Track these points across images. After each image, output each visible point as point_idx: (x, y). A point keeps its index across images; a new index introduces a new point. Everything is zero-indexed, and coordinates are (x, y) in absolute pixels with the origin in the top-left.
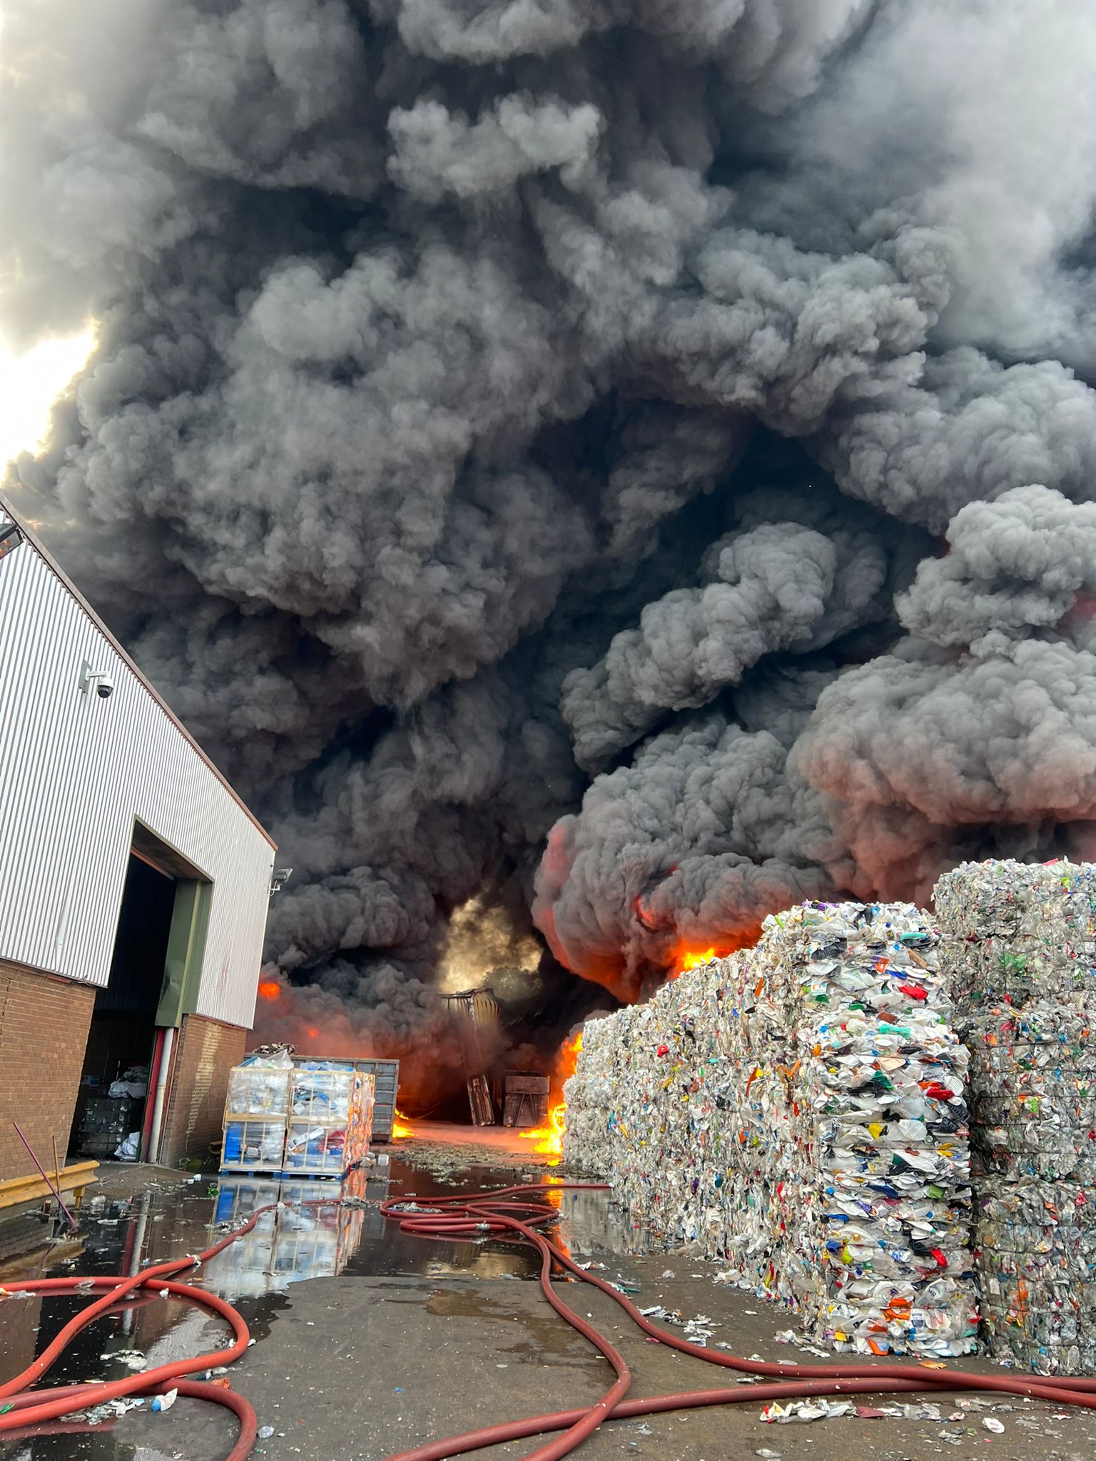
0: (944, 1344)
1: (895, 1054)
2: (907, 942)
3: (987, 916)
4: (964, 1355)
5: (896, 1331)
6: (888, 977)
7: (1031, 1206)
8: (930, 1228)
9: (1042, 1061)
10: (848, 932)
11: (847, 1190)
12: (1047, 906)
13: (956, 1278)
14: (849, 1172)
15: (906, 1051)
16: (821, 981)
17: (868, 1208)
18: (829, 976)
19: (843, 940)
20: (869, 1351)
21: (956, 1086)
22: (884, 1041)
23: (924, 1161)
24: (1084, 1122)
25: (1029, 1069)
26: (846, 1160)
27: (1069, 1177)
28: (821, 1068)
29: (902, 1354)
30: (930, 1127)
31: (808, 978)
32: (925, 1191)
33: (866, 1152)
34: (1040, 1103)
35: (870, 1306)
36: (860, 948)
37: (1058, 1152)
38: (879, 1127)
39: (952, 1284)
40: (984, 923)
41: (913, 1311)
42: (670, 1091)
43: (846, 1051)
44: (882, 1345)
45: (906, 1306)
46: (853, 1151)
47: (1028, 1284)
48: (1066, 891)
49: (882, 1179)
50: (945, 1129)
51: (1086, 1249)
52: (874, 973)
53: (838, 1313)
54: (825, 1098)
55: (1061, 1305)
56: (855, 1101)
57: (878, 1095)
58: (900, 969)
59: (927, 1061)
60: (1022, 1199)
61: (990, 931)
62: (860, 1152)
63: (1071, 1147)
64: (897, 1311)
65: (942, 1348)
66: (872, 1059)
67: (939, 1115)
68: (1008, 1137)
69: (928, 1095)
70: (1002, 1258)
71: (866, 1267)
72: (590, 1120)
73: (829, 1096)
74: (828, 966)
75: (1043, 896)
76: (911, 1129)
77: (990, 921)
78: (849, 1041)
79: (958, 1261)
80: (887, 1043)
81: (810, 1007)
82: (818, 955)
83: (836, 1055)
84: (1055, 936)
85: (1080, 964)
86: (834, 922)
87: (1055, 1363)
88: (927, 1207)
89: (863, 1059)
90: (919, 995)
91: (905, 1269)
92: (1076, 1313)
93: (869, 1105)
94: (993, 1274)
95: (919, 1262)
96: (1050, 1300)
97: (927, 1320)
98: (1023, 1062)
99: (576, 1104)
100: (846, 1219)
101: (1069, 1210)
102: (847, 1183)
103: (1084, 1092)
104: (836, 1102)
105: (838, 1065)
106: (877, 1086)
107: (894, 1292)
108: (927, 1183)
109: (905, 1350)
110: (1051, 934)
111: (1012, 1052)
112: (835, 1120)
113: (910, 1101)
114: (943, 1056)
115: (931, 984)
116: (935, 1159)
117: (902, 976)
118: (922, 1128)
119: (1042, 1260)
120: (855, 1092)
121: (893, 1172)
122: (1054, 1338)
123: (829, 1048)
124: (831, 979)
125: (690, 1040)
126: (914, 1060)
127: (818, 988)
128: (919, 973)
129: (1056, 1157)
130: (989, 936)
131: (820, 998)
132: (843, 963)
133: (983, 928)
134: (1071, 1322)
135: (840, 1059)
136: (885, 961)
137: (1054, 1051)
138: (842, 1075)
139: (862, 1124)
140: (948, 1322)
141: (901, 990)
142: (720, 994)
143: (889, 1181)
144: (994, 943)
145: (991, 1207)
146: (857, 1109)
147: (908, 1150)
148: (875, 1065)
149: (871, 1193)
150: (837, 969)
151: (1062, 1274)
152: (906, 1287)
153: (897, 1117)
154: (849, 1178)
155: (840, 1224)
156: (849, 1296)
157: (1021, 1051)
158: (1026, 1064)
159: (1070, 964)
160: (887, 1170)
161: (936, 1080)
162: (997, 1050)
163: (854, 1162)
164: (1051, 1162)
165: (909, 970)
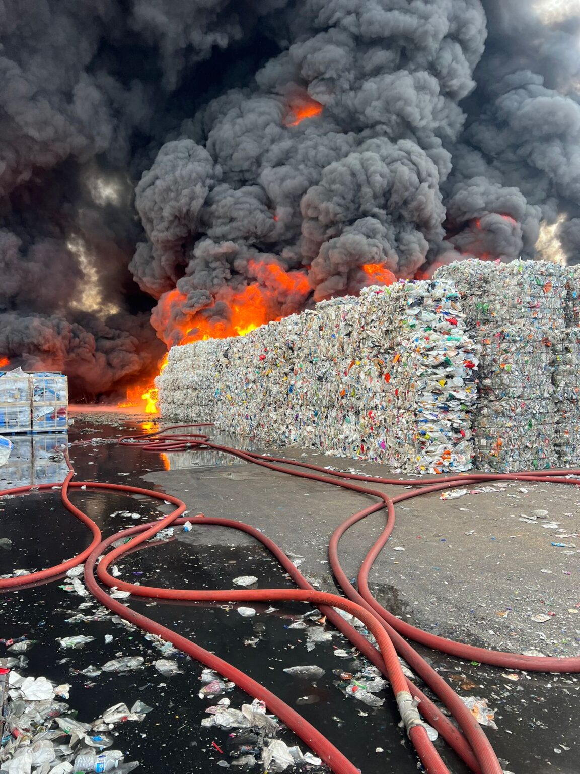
0: (463, 467)
1: (453, 349)
2: (449, 298)
3: (471, 285)
4: (469, 470)
5: (446, 463)
6: (442, 315)
7: (506, 409)
8: (460, 422)
9: (513, 349)
10: (426, 294)
11: (428, 409)
12: (507, 280)
13: (467, 441)
14: (430, 402)
15: (458, 348)
16: (413, 317)
17: (436, 416)
18: (417, 315)
19: (423, 298)
20: (435, 473)
21: (476, 362)
22: (449, 344)
23: (461, 395)
24: (526, 374)
25: (507, 353)
26: (428, 397)
27: (519, 397)
28: (419, 357)
29: (448, 472)
30: (465, 380)
31: (406, 317)
32: (460, 407)
33: (437, 393)
34: (511, 367)
35: (435, 455)
36: (430, 302)
37: (516, 387)
38: (444, 382)
39: (467, 443)
40: (470, 289)
41: (452, 455)
42: (270, 376)
43: (432, 349)
44: (440, 469)
45: (449, 453)
46: (432, 392)
47: (502, 440)
48: (520, 274)
49: (443, 403)
50: (471, 380)
51: (523, 424)
52: (435, 313)
53: (422, 460)
54: (422, 371)
55: (514, 446)
56: (435, 371)
57: (445, 368)
58: (447, 311)
59: (466, 352)
60: (503, 406)
61: (472, 293)
62: (435, 393)
63: (520, 384)
64: (446, 456)
65: (462, 468)
66: (443, 352)
67: (468, 375)
68: (492, 382)
69: (466, 366)
70: (489, 431)
71: (435, 440)
72: (185, 395)
73: (424, 369)
74: (416, 310)
75: (504, 276)
76: (458, 381)
77: (472, 288)
78: (434, 344)
79: (468, 434)
80: (450, 344)
81: (406, 330)
82: (412, 305)
83: (427, 351)
84: (510, 294)
85: (523, 306)
86: (420, 289)
87: (511, 468)
88: (459, 414)
89: (439, 352)
90: (453, 323)
91: (450, 439)
92: (519, 449)
93: (441, 372)
94: (483, 438)
95: (455, 436)
96: (510, 445)
97: (457, 458)
98: (505, 350)
99: (173, 388)
100: (426, 421)
101: (519, 410)
102: (428, 406)
103: (527, 362)
104: (427, 372)
105: (428, 355)
106: (445, 364)
107: (445, 448)
108: (461, 403)
109: (448, 470)
110: (508, 293)
111: (499, 346)
112: (426, 379)
113: (458, 369)
114: (473, 349)
115: (460, 317)
116: (465, 393)
117: (447, 314)
118: (462, 381)
119: (508, 430)
120: (435, 367)
121: (447, 400)
122: (511, 459)
123: (424, 348)
124: (417, 317)
125: (290, 351)
126: (461, 351)
127: (412, 321)
128: (455, 313)
129: (515, 389)
130: (471, 295)
131: (413, 326)
132: (422, 309)
133: (469, 291)
134: (517, 452)
135: (429, 353)
136: (440, 308)
137: (518, 345)
138: (431, 360)
139: (437, 381)
140: (464, 458)
141: (447, 320)
142: (321, 328)
143: (446, 404)
144: (474, 298)
145: (485, 411)
146: (436, 374)
147: (455, 391)
148: (444, 355)
149: (438, 410)
150: (420, 312)
151: (515, 434)
152: (449, 446)
153: (452, 377)
154: (429, 404)
155: (423, 424)
156: (427, 452)
157: (504, 346)
158: (506, 351)
159: (519, 307)
160: (445, 399)
161: (469, 360)
162: (490, 346)
163: (432, 397)
164: (513, 391)
165: (450, 311)
